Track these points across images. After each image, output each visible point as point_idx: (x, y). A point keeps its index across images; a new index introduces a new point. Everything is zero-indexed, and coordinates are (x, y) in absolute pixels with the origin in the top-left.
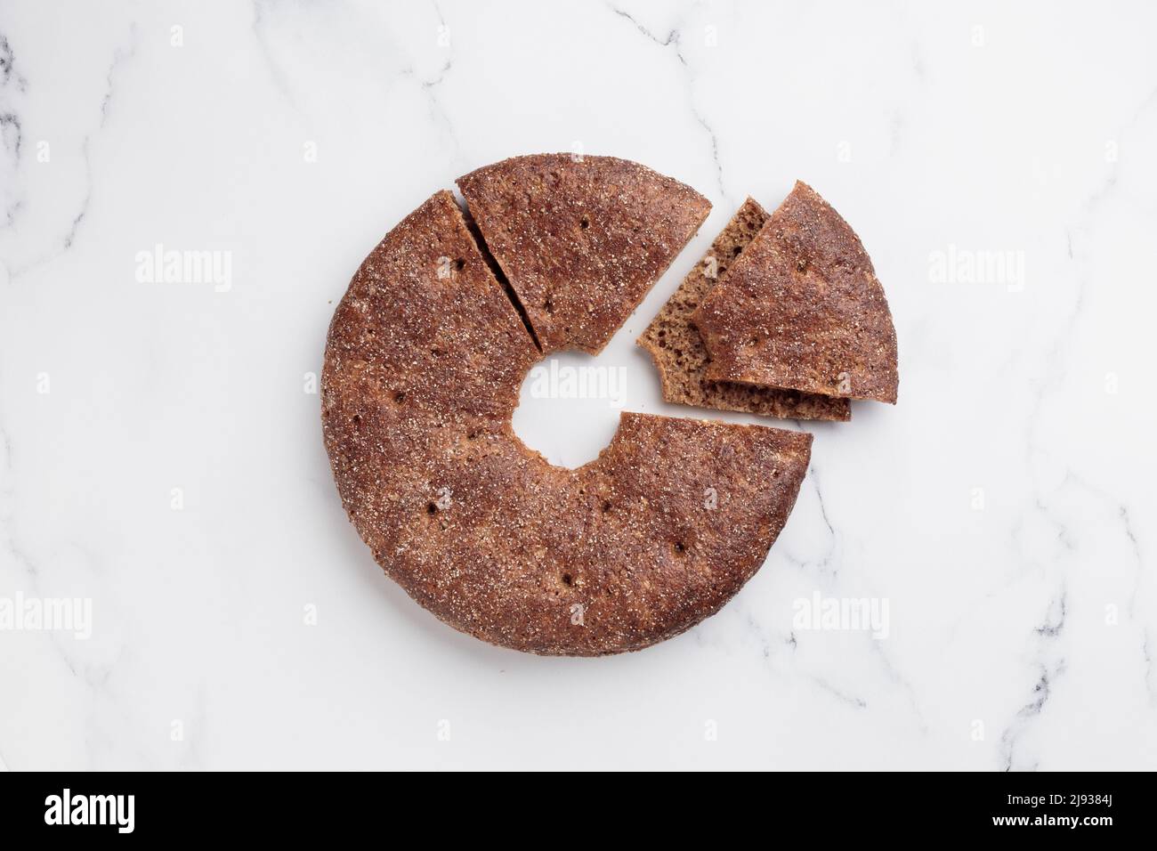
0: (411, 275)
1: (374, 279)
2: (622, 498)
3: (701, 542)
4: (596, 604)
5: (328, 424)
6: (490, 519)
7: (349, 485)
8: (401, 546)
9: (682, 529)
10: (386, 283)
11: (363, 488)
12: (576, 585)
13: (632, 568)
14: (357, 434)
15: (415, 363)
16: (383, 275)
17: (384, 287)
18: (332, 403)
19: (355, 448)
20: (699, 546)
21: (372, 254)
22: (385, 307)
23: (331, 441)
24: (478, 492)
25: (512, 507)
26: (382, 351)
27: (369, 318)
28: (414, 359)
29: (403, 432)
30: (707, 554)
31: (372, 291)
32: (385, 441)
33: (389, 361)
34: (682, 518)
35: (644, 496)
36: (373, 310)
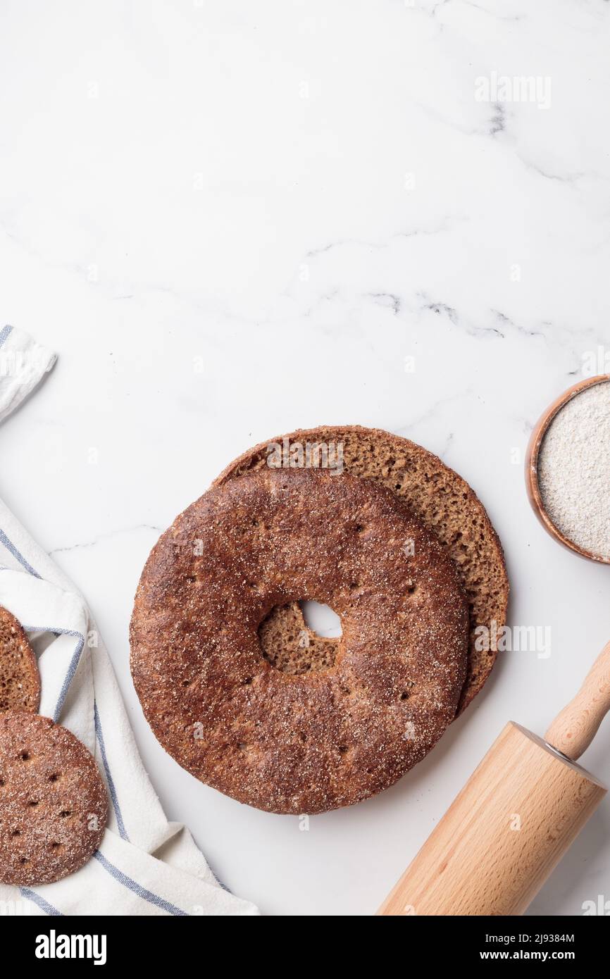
0: (261, 776)
1: (275, 800)
2: (345, 579)
3: (350, 517)
4: (419, 567)
5: (381, 788)
6: (394, 657)
7: (414, 756)
8: (437, 706)
9: (347, 532)
10: (274, 790)
11: (412, 748)
12: (413, 584)
13: (387, 554)
14: (379, 767)
15: (317, 750)
16: (269, 795)
17: (277, 791)
18: (367, 792)
19: (389, 763)
20: (354, 517)
21: (258, 808)
22: (290, 785)
23: (391, 781)
24: (381, 673)
25: (381, 646)
26: (318, 775)
27: (301, 792)
28: (315, 751)
29: (365, 738)
30: (356, 511)
31: (282, 798)
32: (376, 746)
33: (323, 767)
34: (340, 535)
35: (337, 566)
36: (295, 792)
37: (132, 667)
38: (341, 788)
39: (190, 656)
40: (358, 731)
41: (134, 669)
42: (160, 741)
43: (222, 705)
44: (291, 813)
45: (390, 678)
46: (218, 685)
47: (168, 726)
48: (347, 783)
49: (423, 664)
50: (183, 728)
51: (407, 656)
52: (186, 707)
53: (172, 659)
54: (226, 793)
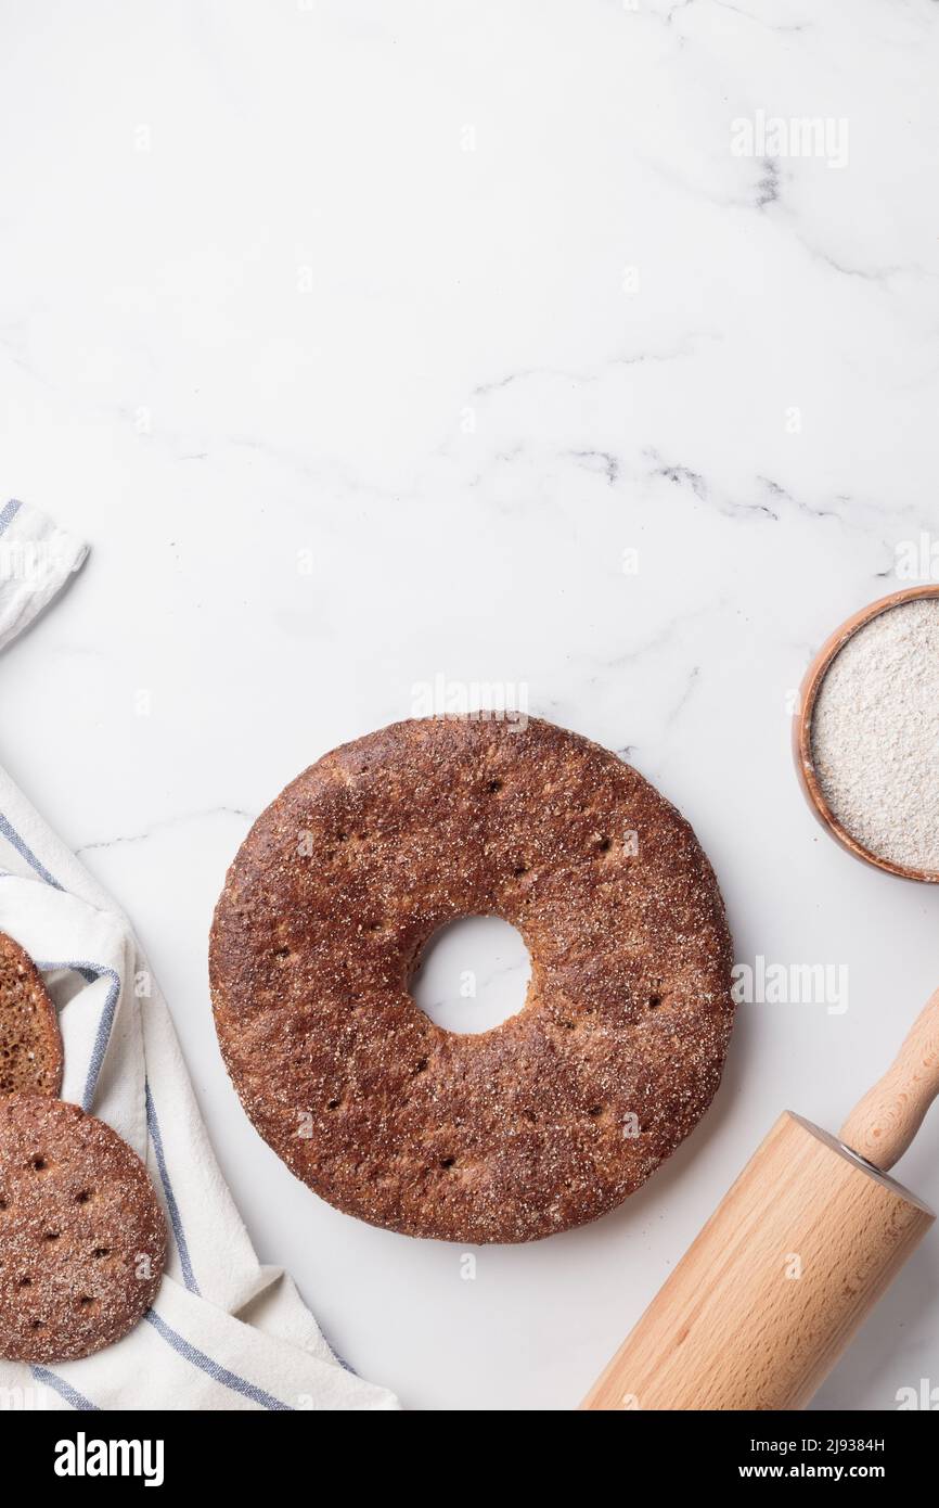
0: (493, 1195)
1: (525, 1222)
2: (503, 868)
3: (475, 776)
4: (602, 810)
5: (671, 1146)
6: (617, 952)
7: (705, 1085)
8: (706, 999)
9: (479, 800)
10: (518, 1209)
11: (695, 1074)
12: (603, 837)
13: (548, 809)
14: (656, 1118)
15: (557, 1127)
16: (515, 1219)
17: (523, 1208)
18: (652, 1160)
19: (670, 1108)
20: (480, 774)
21: (506, 1242)
22: (537, 1192)
23: (682, 1131)
24: (608, 982)
25: (592, 944)
26: (574, 1162)
27: (558, 1197)
28: (555, 1131)
29: (620, 1084)
30: (479, 763)
31: (535, 1215)
32: (640, 1089)
33: (575, 1148)
34: (470, 808)
35: (483, 853)
36: (549, 1200)
37: (248, 1111)
38: (616, 1169)
39: (322, 1065)
40: (606, 1078)
41: (252, 1114)
42: (328, 1201)
43: (396, 1117)
44: (555, 1232)
45: (623, 985)
46: (381, 1090)
47: (331, 1175)
48: (620, 1159)
49: (662, 946)
50: (353, 1171)
51: (635, 944)
52: (346, 1138)
53: (299, 1078)
54: (453, 1239)
